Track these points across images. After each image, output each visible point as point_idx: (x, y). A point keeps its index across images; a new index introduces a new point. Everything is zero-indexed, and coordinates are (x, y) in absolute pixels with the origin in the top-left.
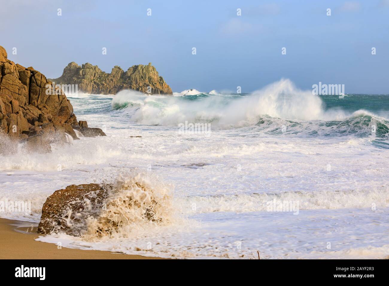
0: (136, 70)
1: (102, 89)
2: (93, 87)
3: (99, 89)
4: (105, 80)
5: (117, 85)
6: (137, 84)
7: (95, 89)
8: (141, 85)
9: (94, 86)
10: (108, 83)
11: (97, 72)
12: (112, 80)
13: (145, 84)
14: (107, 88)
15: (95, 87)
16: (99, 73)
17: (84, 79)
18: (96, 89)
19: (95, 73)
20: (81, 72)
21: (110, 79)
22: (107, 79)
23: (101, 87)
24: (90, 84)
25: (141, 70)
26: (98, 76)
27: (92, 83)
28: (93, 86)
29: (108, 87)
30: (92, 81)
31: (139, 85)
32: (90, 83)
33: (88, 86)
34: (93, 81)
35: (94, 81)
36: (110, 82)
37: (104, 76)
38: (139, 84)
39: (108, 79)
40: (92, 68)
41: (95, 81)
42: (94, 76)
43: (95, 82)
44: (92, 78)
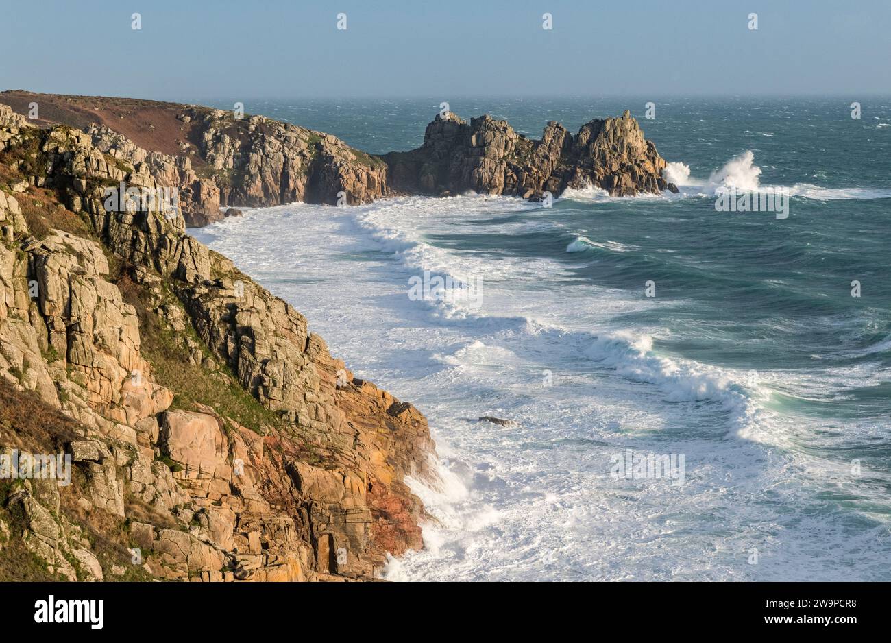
0: (599, 132)
1: (529, 181)
2: (506, 177)
3: (522, 182)
4: (532, 157)
5: (560, 170)
6: (605, 165)
7: (512, 182)
8: (614, 167)
9: (510, 174)
10: (540, 164)
11: (511, 139)
12: (546, 157)
14: (539, 177)
15: (512, 176)
16: (513, 141)
18: (514, 180)
19: (506, 141)
20: (473, 139)
21: (541, 154)
22: (534, 155)
23: (525, 175)
24: (498, 170)
25: (612, 131)
26: (513, 149)
27: (503, 167)
28: (506, 173)
29: (541, 175)
30: (501, 163)
31: (610, 169)
32: (498, 168)
33: (496, 174)
34: (504, 162)
35: (507, 160)
36: (542, 162)
37: (526, 147)
38: (611, 165)
39: (537, 154)
40: (497, 128)
41: (509, 160)
42: (504, 148)
43: (509, 165)
44: (502, 154)
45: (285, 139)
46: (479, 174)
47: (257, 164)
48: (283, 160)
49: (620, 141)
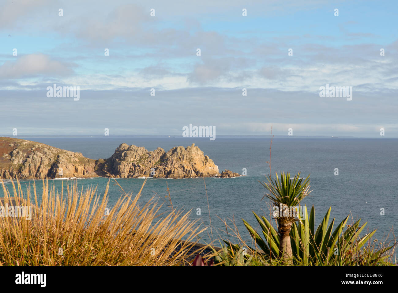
0: (175, 152)
2: (130, 169)
3: (135, 171)
4: (144, 161)
6: (172, 165)
8: (176, 166)
9: (132, 167)
10: (146, 164)
12: (150, 162)
13: (181, 165)
14: (143, 169)
15: (132, 169)
16: (140, 155)
17: (123, 161)
18: (133, 170)
20: (123, 154)
21: (149, 160)
22: (146, 160)
23: (137, 168)
25: (180, 151)
27: (130, 165)
28: (130, 167)
31: (174, 166)
32: (128, 165)
34: (131, 163)
35: (133, 162)
40: (134, 150)
42: (134, 157)
43: (133, 164)
44: (132, 160)
45: (45, 153)
46: (120, 167)
47: (29, 162)
48: (40, 161)
49: (183, 155)
